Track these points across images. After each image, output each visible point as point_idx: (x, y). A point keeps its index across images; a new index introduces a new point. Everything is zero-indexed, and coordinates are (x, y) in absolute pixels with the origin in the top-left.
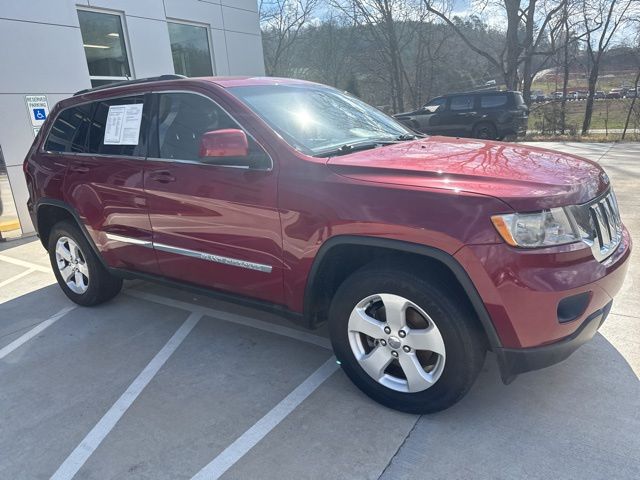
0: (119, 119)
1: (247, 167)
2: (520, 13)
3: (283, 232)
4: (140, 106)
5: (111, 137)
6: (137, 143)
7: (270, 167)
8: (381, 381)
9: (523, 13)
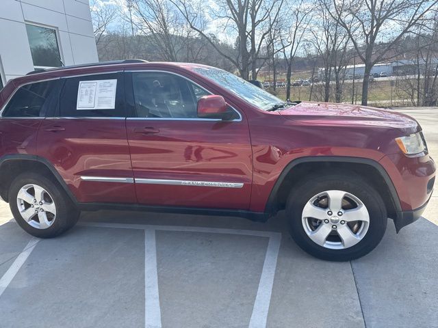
0: (91, 90)
1: (221, 120)
2: (247, 34)
3: (255, 160)
4: (114, 82)
5: (83, 104)
6: (114, 108)
7: (239, 118)
8: (325, 246)
9: (249, 34)
